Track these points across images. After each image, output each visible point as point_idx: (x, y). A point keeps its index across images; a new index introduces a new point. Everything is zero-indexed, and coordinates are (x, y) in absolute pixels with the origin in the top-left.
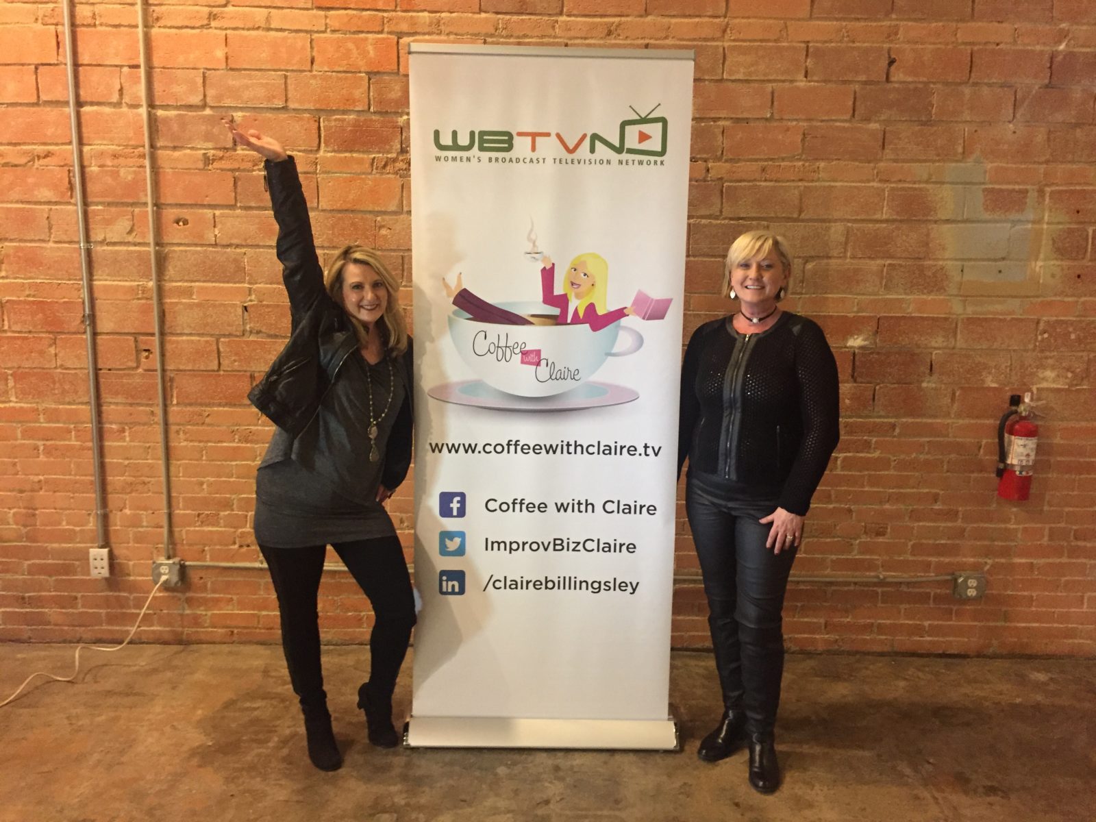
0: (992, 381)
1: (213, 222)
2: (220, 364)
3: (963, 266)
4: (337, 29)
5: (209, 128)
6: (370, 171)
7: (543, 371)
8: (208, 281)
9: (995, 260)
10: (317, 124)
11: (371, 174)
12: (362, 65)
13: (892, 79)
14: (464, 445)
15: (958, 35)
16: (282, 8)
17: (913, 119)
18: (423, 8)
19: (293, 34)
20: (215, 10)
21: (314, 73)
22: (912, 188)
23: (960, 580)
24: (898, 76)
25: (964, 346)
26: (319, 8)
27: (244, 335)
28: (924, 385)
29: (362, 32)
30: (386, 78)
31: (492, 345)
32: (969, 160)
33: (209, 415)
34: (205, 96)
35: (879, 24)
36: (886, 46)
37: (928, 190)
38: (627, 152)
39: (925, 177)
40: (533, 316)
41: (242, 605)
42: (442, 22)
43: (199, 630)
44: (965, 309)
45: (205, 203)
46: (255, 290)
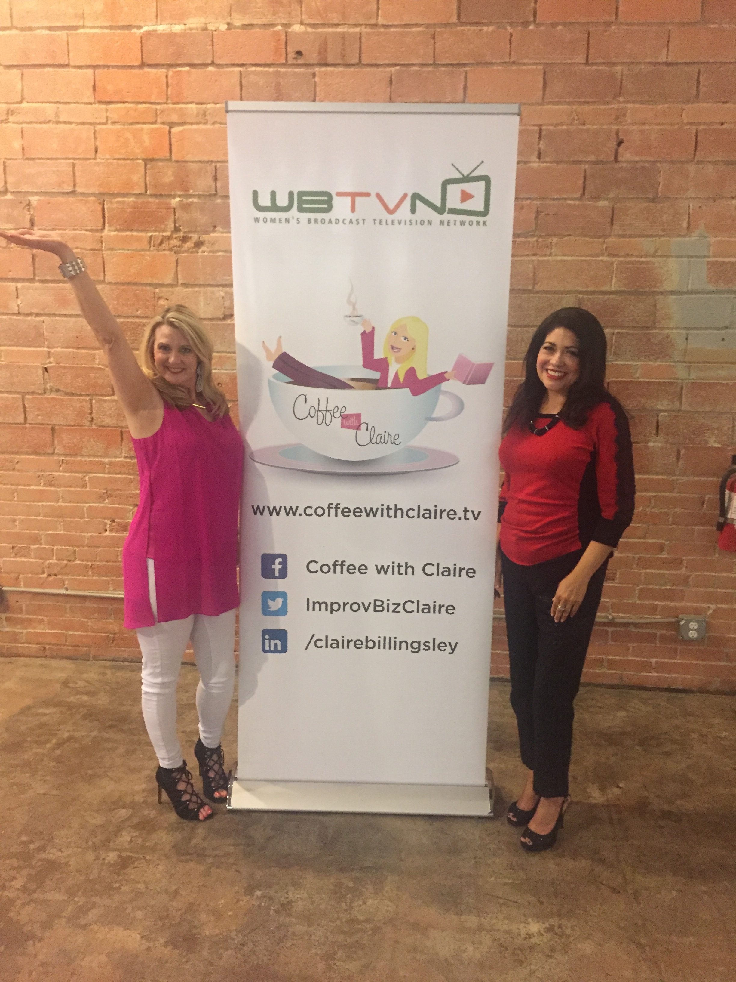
0: (715, 441)
1: (15, 294)
2: (26, 418)
3: (688, 335)
4: (117, 120)
5: (10, 211)
6: (148, 248)
7: (364, 435)
8: (13, 346)
9: (718, 329)
10: (101, 206)
11: (149, 250)
12: (138, 151)
13: (620, 159)
14: (285, 507)
15: (684, 116)
16: (69, 103)
17: (640, 196)
18: (191, 100)
19: (79, 126)
20: (12, 106)
21: (98, 160)
22: (639, 261)
23: (682, 623)
24: (626, 155)
25: (689, 409)
26: (100, 102)
27: (45, 393)
28: (651, 444)
29: (138, 123)
30: (160, 164)
31: (313, 409)
32: (693, 234)
33: (18, 462)
34: (6, 182)
35: (608, 107)
36: (614, 127)
37: (654, 263)
38: (448, 213)
39: (652, 251)
40: (353, 380)
41: (52, 625)
42: (208, 113)
43: (17, 645)
44: (689, 374)
45: (9, 277)
46: (53, 353)
